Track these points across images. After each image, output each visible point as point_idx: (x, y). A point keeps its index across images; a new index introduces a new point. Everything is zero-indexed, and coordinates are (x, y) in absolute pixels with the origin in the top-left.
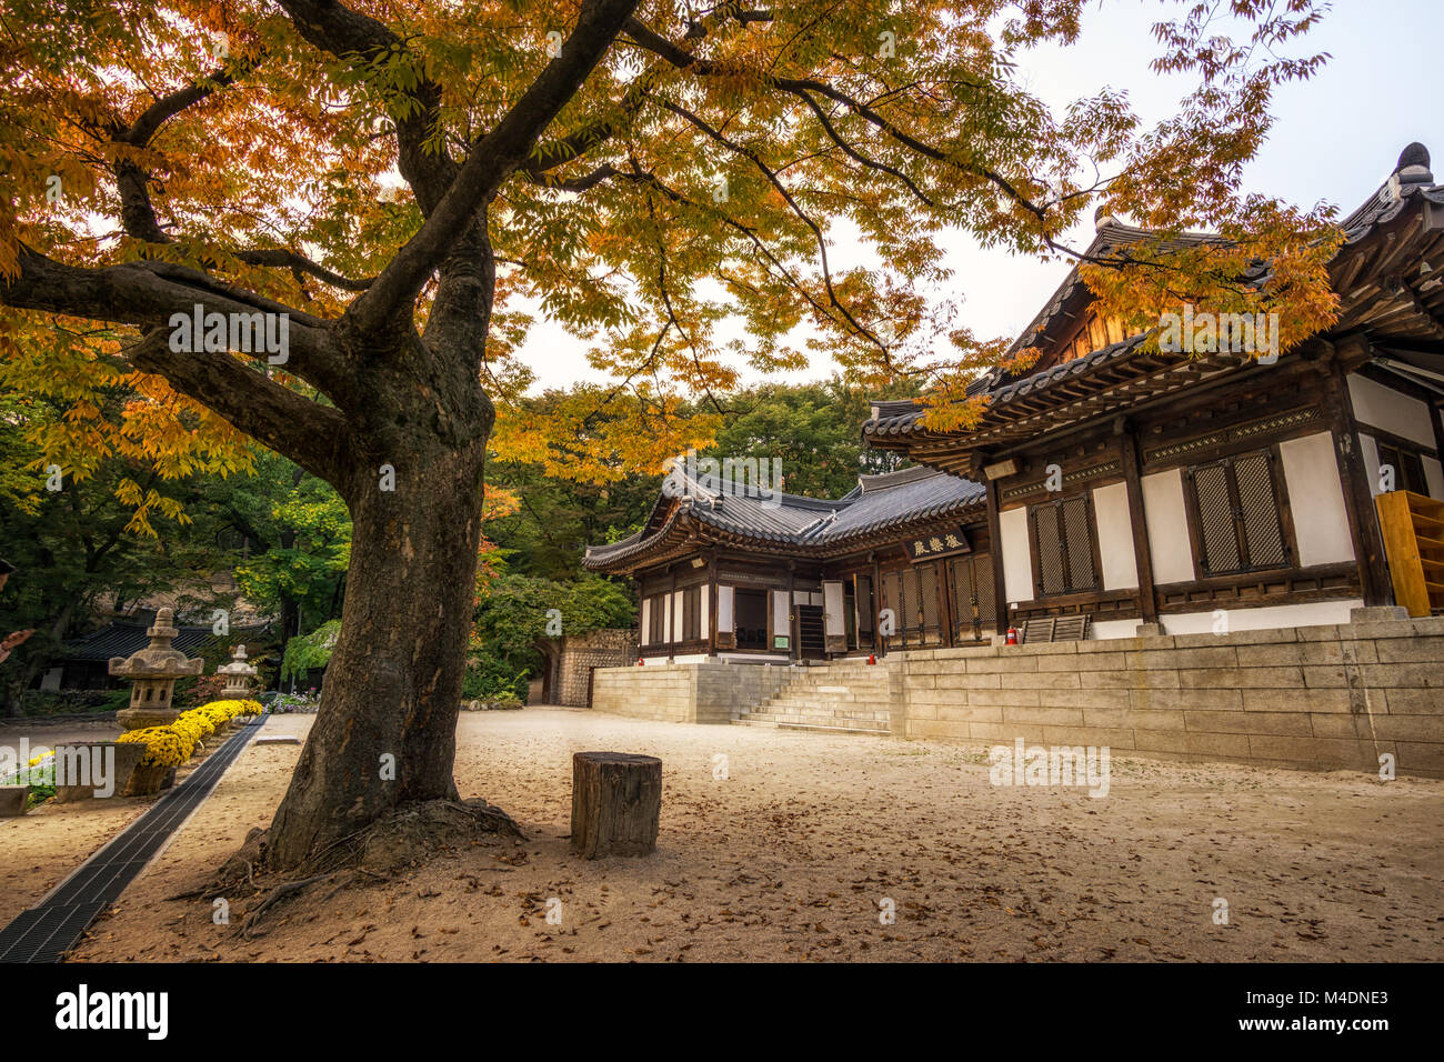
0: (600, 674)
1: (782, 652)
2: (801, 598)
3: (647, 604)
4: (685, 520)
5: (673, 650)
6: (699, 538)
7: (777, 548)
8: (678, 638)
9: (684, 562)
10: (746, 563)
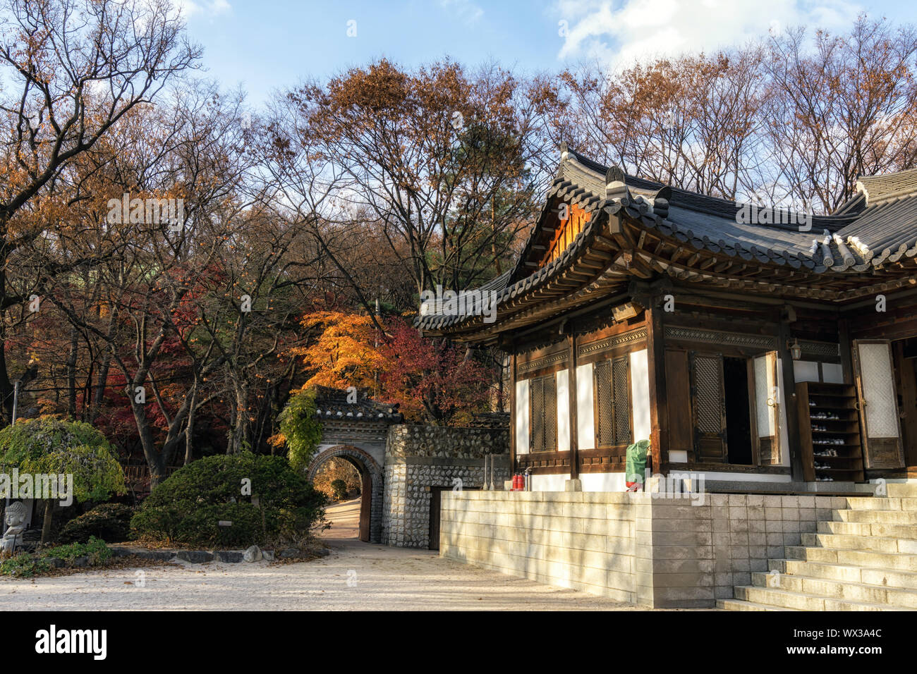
0: (451, 502)
1: (779, 470)
2: (806, 372)
3: (522, 389)
4: (614, 225)
5: (575, 462)
6: (636, 263)
7: (771, 280)
8: (587, 441)
9: (602, 309)
10: (709, 310)
